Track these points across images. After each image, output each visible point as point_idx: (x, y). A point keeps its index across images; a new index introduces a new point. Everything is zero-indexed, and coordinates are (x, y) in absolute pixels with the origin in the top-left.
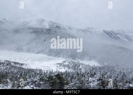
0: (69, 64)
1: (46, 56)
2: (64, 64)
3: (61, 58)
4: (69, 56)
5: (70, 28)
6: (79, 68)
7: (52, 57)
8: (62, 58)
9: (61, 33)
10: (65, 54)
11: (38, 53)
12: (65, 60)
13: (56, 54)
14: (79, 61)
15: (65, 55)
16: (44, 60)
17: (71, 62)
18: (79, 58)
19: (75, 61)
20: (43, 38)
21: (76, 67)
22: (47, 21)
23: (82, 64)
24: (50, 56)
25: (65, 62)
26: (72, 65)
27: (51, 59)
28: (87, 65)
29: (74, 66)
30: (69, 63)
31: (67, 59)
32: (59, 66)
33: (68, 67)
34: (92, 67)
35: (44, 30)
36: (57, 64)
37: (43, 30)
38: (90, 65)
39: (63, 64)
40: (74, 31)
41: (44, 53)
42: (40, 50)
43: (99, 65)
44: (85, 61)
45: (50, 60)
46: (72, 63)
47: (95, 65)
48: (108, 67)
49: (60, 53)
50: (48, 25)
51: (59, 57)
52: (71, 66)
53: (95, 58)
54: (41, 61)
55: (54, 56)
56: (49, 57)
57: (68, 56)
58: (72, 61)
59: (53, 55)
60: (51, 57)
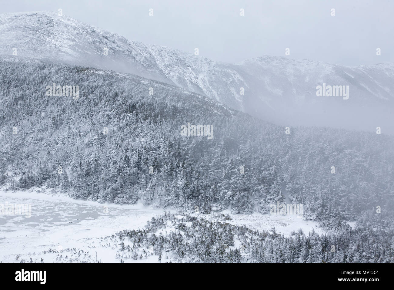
0: (182, 233)
1: (65, 198)
2: (157, 234)
3: (139, 205)
4: (177, 196)
5: (181, 62)
6: (228, 251)
7: (96, 204)
8: (147, 204)
9: (138, 82)
10: (161, 184)
11: (26, 184)
12: (159, 213)
13: (114, 185)
14: (228, 218)
15: (161, 190)
16: (57, 218)
17: (189, 224)
18: (228, 203)
19: (207, 217)
20: (48, 109)
21: (214, 248)
22: (66, 25)
23: (243, 230)
24: (85, 197)
25: (158, 223)
26: (197, 235)
27: (94, 214)
28: (265, 235)
29: (203, 242)
30: (182, 227)
31: (172, 211)
32: (131, 245)
33: (173, 247)
34: (288, 240)
35: (54, 69)
36: (121, 236)
37: (46, 71)
38: (281, 231)
39: (149, 235)
40: (201, 76)
41: (53, 186)
42: (36, 173)
43: (321, 232)
44: (256, 215)
45: (83, 217)
46: (194, 226)
47: (301, 233)
48: (365, 239)
49: (133, 184)
50: (72, 48)
51: (133, 199)
52: (191, 241)
53: (301, 201)
54: (41, 226)
55: (105, 198)
56: (80, 202)
57: (172, 194)
58: (194, 219)
59: (102, 193)
60: (90, 203)
